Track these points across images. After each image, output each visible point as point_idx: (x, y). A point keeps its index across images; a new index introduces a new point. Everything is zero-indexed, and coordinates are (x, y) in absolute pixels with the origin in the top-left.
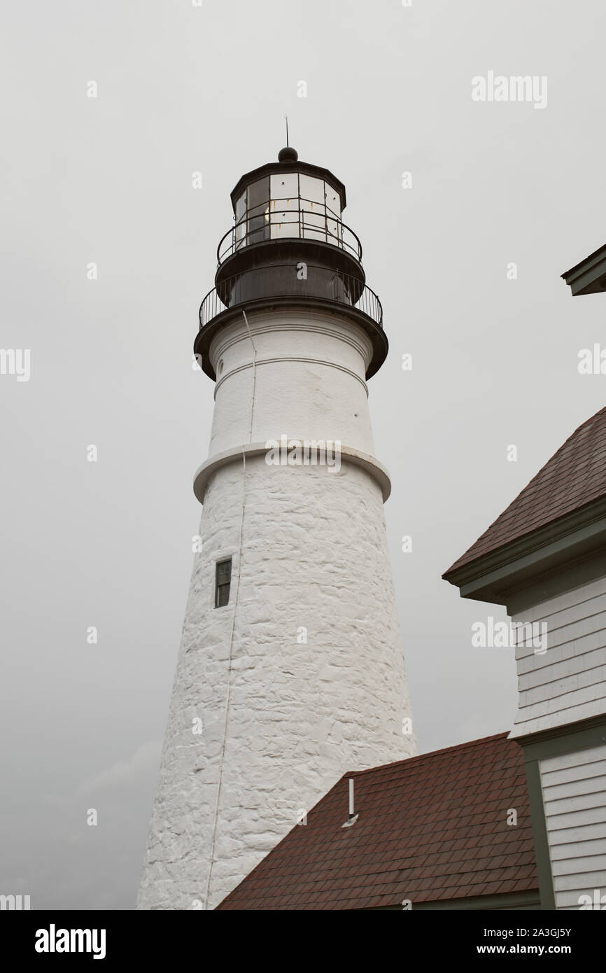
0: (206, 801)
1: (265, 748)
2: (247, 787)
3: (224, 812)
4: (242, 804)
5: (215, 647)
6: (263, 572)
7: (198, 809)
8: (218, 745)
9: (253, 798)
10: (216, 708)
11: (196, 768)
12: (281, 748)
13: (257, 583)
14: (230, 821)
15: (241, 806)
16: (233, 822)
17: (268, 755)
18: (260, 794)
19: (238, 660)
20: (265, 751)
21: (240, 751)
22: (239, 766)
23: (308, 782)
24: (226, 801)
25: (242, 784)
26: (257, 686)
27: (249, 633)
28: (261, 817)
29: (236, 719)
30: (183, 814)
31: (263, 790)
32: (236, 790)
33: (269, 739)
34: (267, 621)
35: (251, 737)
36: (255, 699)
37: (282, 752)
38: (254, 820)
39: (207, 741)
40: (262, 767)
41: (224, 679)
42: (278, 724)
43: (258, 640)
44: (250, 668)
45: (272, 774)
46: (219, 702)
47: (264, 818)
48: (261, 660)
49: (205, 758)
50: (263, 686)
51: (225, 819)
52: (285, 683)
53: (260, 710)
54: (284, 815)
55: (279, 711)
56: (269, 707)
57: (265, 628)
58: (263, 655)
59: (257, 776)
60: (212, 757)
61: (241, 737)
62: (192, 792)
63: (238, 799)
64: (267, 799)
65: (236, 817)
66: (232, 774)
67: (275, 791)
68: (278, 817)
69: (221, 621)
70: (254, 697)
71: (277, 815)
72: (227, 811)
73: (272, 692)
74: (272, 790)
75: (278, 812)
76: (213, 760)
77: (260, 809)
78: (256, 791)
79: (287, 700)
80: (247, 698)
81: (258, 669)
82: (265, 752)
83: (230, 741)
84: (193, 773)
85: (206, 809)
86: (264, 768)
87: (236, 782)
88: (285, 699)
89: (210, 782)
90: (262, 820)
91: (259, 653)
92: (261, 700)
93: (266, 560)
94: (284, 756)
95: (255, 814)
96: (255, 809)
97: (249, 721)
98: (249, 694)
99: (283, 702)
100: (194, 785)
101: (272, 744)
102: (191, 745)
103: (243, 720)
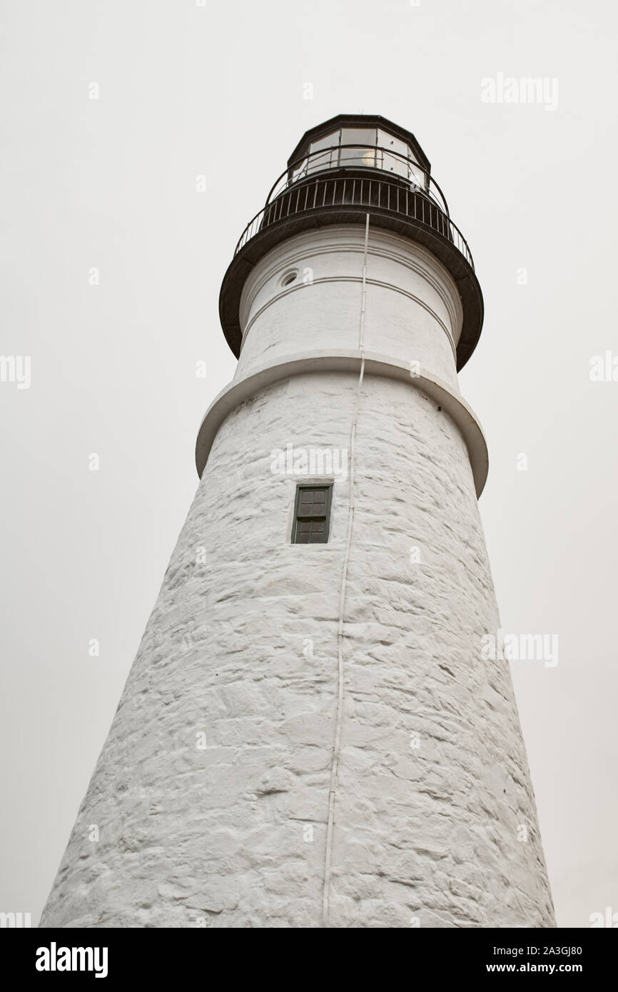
0: (299, 852)
1: (422, 779)
2: (394, 839)
3: (344, 880)
4: (384, 869)
5: (303, 597)
6: (395, 514)
7: (276, 865)
8: (323, 755)
9: (406, 863)
10: (311, 691)
11: (264, 788)
12: (449, 786)
13: (388, 526)
14: (357, 899)
15: (382, 875)
16: (365, 904)
17: (429, 792)
18: (420, 859)
19: (358, 625)
20: (421, 783)
21: (374, 773)
22: (372, 799)
23: (494, 861)
24: (349, 859)
25: (379, 831)
26: (402, 673)
27: (379, 590)
28: (426, 904)
29: (358, 715)
30: (230, 872)
31: (426, 852)
32: (371, 842)
33: (429, 766)
34: (409, 582)
35: (394, 753)
36: (398, 693)
37: (452, 794)
38: (411, 907)
39: (292, 743)
40: (421, 810)
41: (327, 647)
42: (440, 744)
43: (395, 604)
44: (383, 643)
45: (438, 827)
46: (317, 682)
47: (432, 908)
48: (403, 636)
49: (290, 773)
50: (410, 677)
51: (348, 894)
52: (444, 684)
53: (408, 712)
54: (466, 911)
55: (440, 724)
56: (424, 712)
57: (406, 590)
58: (407, 629)
59: (411, 824)
60: (307, 773)
61: (372, 749)
62: (253, 830)
63: (374, 860)
64: (433, 872)
65: (371, 894)
66: (358, 811)
67: (446, 859)
68: (455, 910)
69: (314, 563)
70: (395, 688)
71: (454, 907)
72: (352, 879)
73: (427, 689)
74: (442, 857)
75: (454, 900)
76: (307, 778)
77: (421, 888)
78: (413, 852)
79: (450, 711)
80: (382, 686)
81: (399, 647)
82: (422, 786)
83: (348, 752)
84: (255, 797)
85: (300, 867)
86: (423, 813)
87: (369, 828)
88: (446, 708)
89: (307, 817)
90: (425, 910)
91: (399, 625)
92: (409, 696)
93: (399, 500)
94: (454, 802)
95: (413, 897)
96: (412, 886)
97: (388, 724)
98: (385, 680)
99: (444, 712)
100: (258, 818)
101: (432, 773)
102: (248, 747)
103: (377, 720)
